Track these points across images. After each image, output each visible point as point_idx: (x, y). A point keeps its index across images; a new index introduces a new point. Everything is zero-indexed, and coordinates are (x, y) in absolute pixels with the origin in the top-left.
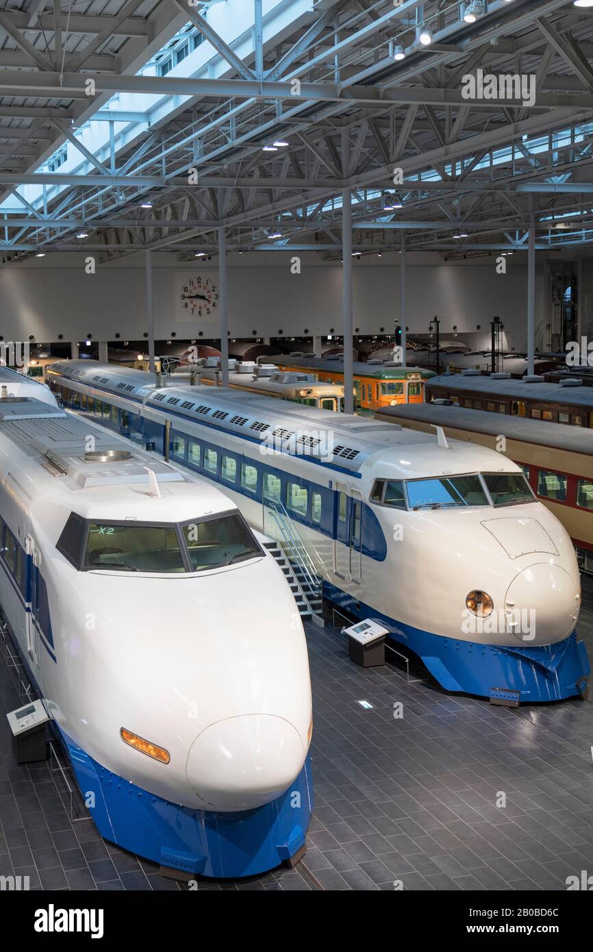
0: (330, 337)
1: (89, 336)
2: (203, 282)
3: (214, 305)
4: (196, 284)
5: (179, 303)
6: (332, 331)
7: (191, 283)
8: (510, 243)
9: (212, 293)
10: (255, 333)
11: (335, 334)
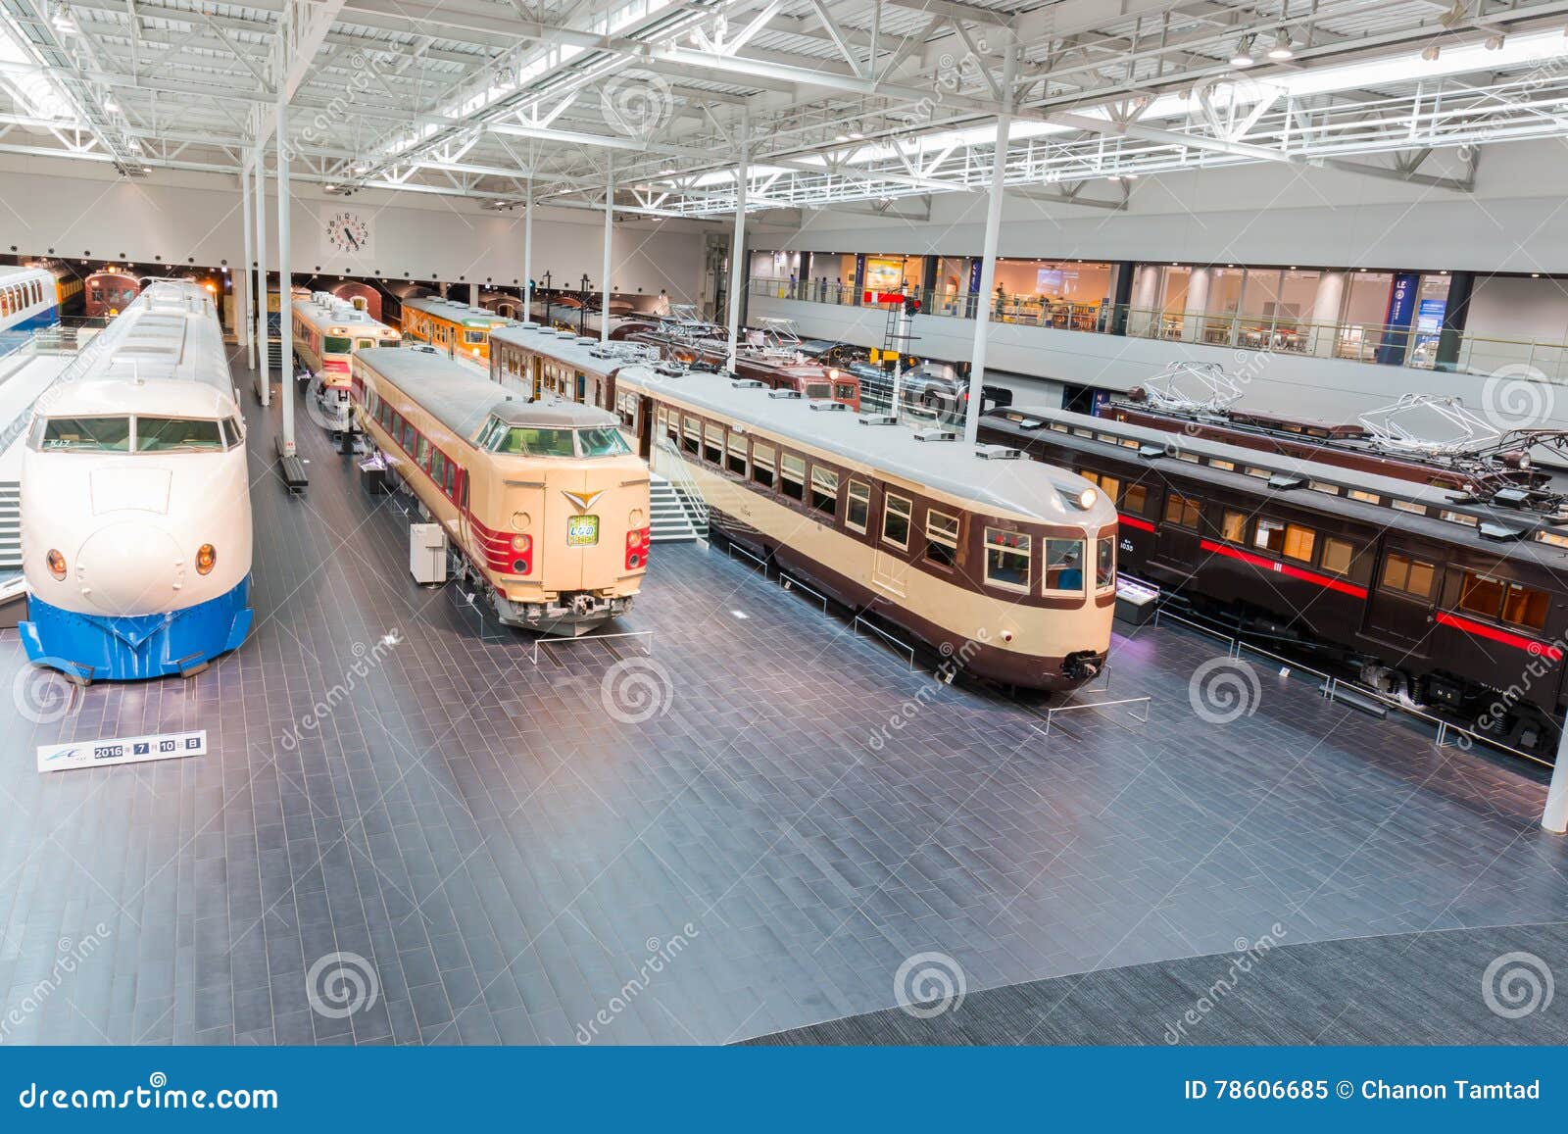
0: (488, 287)
1: (224, 262)
2: (352, 219)
3: (363, 243)
4: (343, 218)
5: (325, 238)
6: (489, 280)
7: (339, 218)
8: (640, 205)
9: (361, 230)
10: (407, 274)
11: (492, 283)
